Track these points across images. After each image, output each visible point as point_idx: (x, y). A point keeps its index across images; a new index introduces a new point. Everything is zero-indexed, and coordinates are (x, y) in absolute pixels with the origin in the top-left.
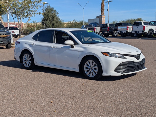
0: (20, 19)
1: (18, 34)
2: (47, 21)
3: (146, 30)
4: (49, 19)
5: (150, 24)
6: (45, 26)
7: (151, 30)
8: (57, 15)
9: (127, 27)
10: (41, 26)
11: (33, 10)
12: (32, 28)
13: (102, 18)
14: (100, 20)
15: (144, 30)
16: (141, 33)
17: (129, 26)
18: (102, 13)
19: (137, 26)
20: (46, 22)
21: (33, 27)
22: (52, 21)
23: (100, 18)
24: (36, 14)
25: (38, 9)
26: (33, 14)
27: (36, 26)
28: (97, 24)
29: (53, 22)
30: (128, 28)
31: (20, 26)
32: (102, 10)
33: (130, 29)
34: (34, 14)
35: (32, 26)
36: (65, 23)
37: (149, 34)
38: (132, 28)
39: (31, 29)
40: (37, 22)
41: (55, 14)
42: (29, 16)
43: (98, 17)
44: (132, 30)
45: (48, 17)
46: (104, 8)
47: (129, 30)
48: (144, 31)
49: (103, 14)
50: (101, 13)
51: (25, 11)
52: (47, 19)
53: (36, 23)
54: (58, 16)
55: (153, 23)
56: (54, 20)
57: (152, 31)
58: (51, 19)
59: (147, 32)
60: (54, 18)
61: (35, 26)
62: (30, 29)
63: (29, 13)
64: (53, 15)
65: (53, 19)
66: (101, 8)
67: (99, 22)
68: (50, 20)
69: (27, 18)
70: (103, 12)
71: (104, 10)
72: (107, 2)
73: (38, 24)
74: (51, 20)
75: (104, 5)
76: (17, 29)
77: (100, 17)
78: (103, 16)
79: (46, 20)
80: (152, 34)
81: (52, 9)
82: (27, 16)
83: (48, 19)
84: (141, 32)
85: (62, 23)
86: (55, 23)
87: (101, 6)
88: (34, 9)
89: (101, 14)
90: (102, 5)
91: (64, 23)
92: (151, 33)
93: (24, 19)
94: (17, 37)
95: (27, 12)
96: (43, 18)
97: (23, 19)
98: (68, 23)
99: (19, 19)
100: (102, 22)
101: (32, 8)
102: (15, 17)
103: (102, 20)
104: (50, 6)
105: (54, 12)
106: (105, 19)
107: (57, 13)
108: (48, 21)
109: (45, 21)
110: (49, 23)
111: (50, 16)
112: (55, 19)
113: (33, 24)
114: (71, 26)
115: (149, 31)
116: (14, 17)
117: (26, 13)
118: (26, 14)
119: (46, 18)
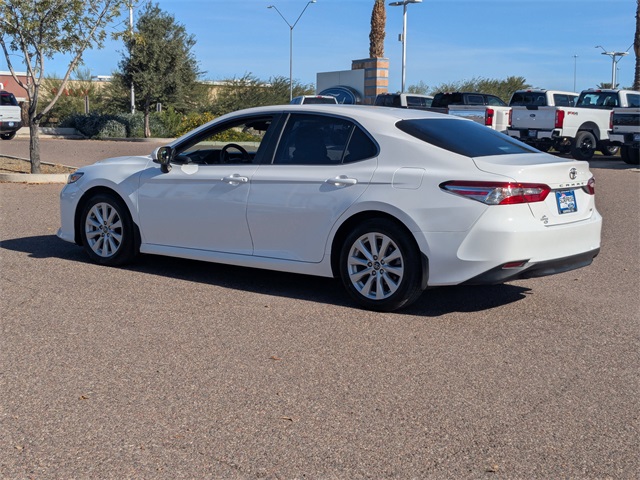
0: (34, 58)
1: (15, 123)
2: (143, 70)
3: (570, 128)
4: (153, 64)
5: (582, 101)
6: (133, 94)
7: (590, 127)
8: (187, 50)
9: (487, 110)
10: (109, 93)
11: (96, 18)
12: (69, 98)
13: (375, 68)
14: (366, 78)
15: (560, 125)
16: (547, 139)
17: (496, 109)
18: (374, 50)
19: (529, 108)
20: (141, 77)
21: (76, 95)
22: (165, 74)
23: (366, 70)
24: (109, 36)
25: (118, 14)
26: (96, 36)
27: (89, 91)
28: (356, 92)
29: (170, 78)
30: (490, 114)
31: (36, 86)
32: (376, 36)
33: (499, 121)
34: (101, 37)
35: (71, 90)
36: (213, 86)
37: (579, 145)
38: (510, 117)
39: (69, 103)
40: (92, 77)
41: (180, 42)
42: (74, 45)
43: (357, 64)
44: (510, 123)
45: (150, 54)
46: (385, 30)
47: (494, 124)
48: (558, 132)
49: (380, 53)
50: (371, 50)
51: (60, 24)
52: (146, 65)
53: (90, 81)
54: (190, 51)
55: (594, 100)
56: (177, 68)
57: (592, 131)
58: (163, 66)
59: (574, 136)
60: (173, 59)
61: (84, 91)
62: (64, 105)
63: (77, 32)
64: (173, 49)
65: (171, 67)
66: (373, 27)
67: (361, 88)
68: (157, 69)
69: (68, 53)
70: (380, 44)
71: (383, 37)
72: (400, 4)
73: (99, 85)
74: (163, 70)
75: (382, 17)
76: (12, 102)
77: (367, 66)
78: (380, 62)
79: (142, 67)
80: (591, 143)
81: (167, 24)
82: (66, 44)
83: (149, 61)
84: (549, 135)
85: (200, 84)
86: (178, 81)
87: (373, 19)
88: (99, 14)
89: (372, 52)
90: (374, 14)
91: (208, 86)
92: (587, 139)
93: (54, 56)
94: (13, 134)
95: (67, 28)
96: (128, 59)
97: (50, 55)
98: (222, 84)
99: (31, 55)
100: (376, 86)
101: (90, 10)
102: (14, 47)
103: (376, 78)
104: (157, 10)
105: (176, 35)
106: (387, 75)
107: (190, 42)
108: (149, 74)
109: (137, 72)
110: (155, 80)
111: (156, 49)
112: (179, 65)
113: (76, 84)
114: (237, 98)
115: (579, 130)
116: (8, 46)
117: (65, 32)
118: (63, 35)
119: (143, 59)
